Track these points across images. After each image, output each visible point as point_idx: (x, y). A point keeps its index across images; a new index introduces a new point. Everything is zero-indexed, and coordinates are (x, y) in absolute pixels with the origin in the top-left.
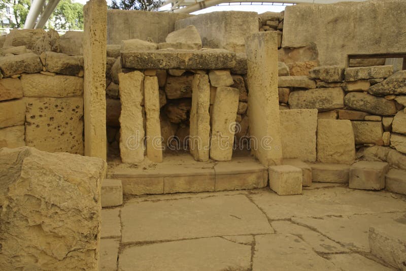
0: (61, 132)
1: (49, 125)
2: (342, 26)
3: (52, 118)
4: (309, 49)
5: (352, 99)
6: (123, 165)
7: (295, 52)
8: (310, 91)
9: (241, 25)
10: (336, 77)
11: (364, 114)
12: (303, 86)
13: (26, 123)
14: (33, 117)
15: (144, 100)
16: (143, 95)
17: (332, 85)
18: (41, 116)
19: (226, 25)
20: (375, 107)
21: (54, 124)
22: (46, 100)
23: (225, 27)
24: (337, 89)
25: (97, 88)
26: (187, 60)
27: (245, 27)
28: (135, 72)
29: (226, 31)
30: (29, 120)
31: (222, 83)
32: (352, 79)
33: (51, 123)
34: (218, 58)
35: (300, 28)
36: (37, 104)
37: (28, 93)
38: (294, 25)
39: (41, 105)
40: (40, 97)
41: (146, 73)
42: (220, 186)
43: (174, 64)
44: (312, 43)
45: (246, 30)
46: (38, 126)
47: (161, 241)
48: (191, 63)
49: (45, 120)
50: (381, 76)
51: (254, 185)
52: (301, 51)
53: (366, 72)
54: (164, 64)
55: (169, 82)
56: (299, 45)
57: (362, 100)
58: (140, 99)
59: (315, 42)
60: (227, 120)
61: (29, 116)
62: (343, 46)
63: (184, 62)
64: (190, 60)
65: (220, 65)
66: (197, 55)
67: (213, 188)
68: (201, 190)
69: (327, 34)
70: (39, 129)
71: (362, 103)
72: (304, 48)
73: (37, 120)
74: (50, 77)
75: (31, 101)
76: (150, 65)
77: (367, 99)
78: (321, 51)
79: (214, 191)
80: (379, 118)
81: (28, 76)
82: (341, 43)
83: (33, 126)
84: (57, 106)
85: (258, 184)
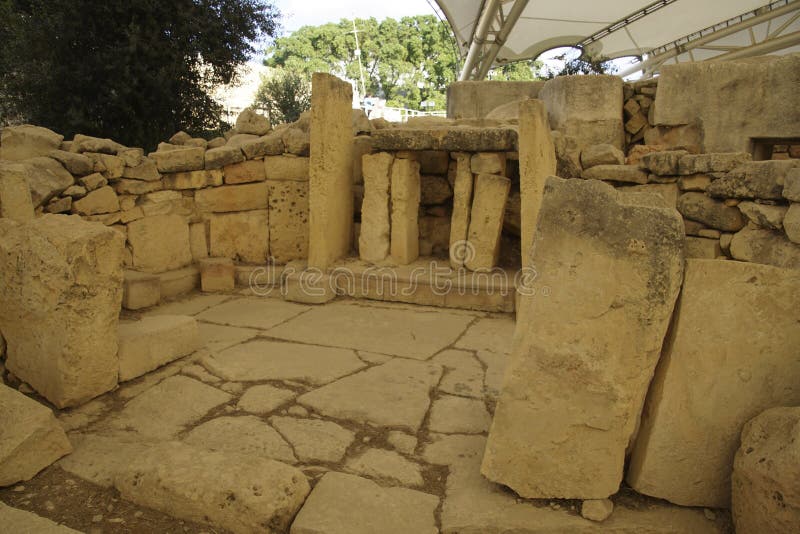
0: (303, 219)
1: (290, 210)
2: (743, 94)
3: (293, 204)
4: (693, 128)
5: (685, 202)
6: (359, 262)
7: (673, 132)
8: (637, 187)
9: (590, 95)
10: (666, 169)
11: (699, 226)
12: (628, 179)
13: (269, 207)
14: (275, 201)
15: (390, 187)
16: (390, 181)
17: (664, 180)
18: (283, 200)
19: (567, 95)
20: (711, 217)
21: (296, 210)
22: (288, 183)
23: (566, 97)
24: (670, 187)
25: (316, 171)
26: (440, 139)
27: (596, 97)
28: (381, 154)
29: (567, 102)
30: (271, 204)
31: (486, 169)
32: (687, 172)
33: (293, 208)
34: (481, 136)
35: (679, 98)
36: (280, 187)
37: (270, 176)
38: (670, 92)
39: (283, 188)
40: (282, 180)
41: (398, 155)
42: (453, 302)
43: (424, 144)
44: (697, 119)
45: (597, 100)
46: (280, 211)
47: (294, 342)
48: (445, 142)
49: (287, 204)
50: (722, 168)
51: (499, 308)
52: (681, 131)
53: (705, 162)
54: (413, 144)
55: (450, 167)
56: (676, 123)
57: (697, 205)
58: (386, 186)
59: (701, 118)
60: (487, 218)
61: (271, 200)
62: (744, 124)
63: (437, 141)
64: (444, 138)
65: (484, 146)
66: (454, 133)
67: (443, 303)
68: (427, 303)
69: (720, 105)
70: (281, 214)
71: (696, 209)
72: (685, 128)
73: (279, 205)
74: (291, 160)
75: (273, 183)
76: (397, 146)
77: (704, 203)
78: (709, 132)
79: (444, 307)
80: (715, 234)
81: (270, 158)
82: (740, 119)
83: (276, 211)
84: (299, 190)
85: (505, 306)
